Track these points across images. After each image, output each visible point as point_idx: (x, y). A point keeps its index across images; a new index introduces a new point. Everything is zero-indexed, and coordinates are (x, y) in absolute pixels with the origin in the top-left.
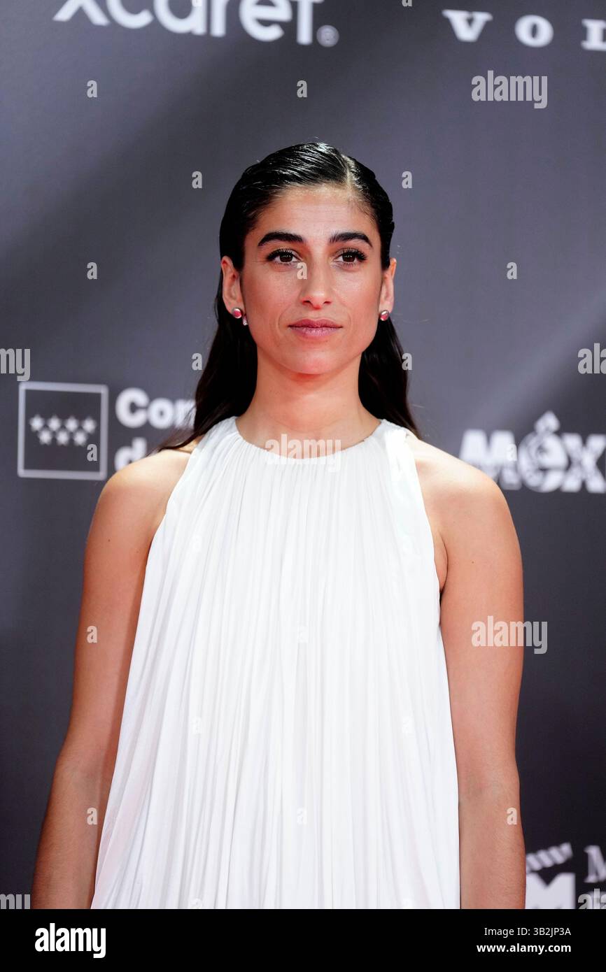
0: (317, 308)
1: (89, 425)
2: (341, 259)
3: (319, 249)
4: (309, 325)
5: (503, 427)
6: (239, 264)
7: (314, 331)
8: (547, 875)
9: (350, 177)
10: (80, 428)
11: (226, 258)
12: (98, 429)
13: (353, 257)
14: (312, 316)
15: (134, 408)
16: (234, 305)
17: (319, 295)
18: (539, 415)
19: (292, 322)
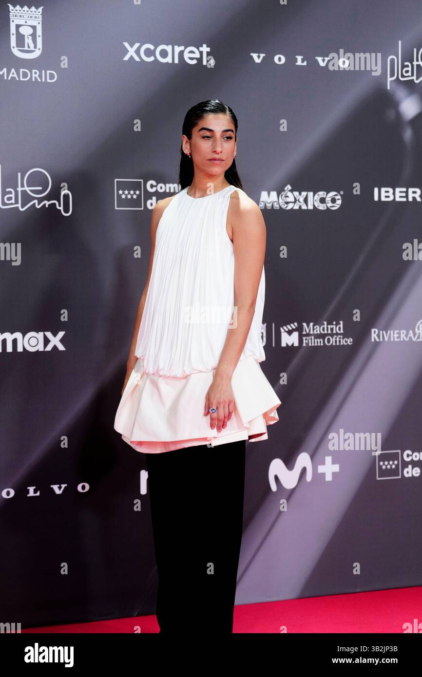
0: (218, 154)
1: (138, 192)
2: (226, 139)
3: (218, 135)
4: (215, 159)
5: (273, 190)
6: (190, 137)
7: (216, 161)
8: (290, 333)
9: (228, 112)
10: (135, 193)
11: (184, 136)
12: (140, 193)
13: (229, 138)
14: (216, 156)
15: (152, 186)
16: (187, 151)
17: (219, 149)
18: (285, 186)
19: (210, 159)
